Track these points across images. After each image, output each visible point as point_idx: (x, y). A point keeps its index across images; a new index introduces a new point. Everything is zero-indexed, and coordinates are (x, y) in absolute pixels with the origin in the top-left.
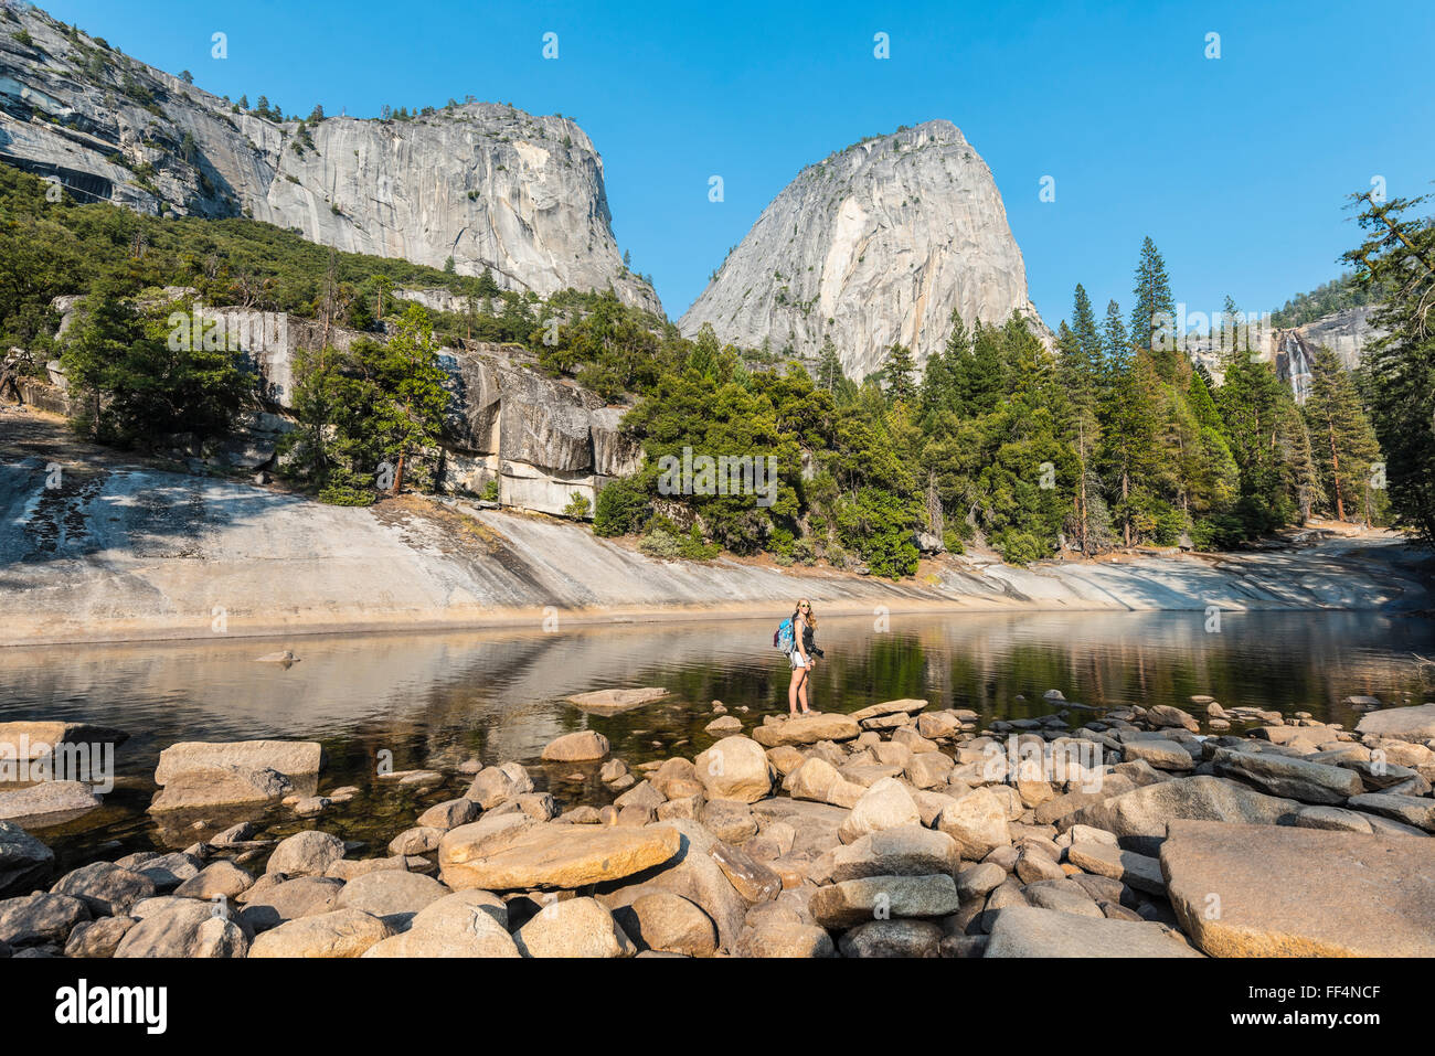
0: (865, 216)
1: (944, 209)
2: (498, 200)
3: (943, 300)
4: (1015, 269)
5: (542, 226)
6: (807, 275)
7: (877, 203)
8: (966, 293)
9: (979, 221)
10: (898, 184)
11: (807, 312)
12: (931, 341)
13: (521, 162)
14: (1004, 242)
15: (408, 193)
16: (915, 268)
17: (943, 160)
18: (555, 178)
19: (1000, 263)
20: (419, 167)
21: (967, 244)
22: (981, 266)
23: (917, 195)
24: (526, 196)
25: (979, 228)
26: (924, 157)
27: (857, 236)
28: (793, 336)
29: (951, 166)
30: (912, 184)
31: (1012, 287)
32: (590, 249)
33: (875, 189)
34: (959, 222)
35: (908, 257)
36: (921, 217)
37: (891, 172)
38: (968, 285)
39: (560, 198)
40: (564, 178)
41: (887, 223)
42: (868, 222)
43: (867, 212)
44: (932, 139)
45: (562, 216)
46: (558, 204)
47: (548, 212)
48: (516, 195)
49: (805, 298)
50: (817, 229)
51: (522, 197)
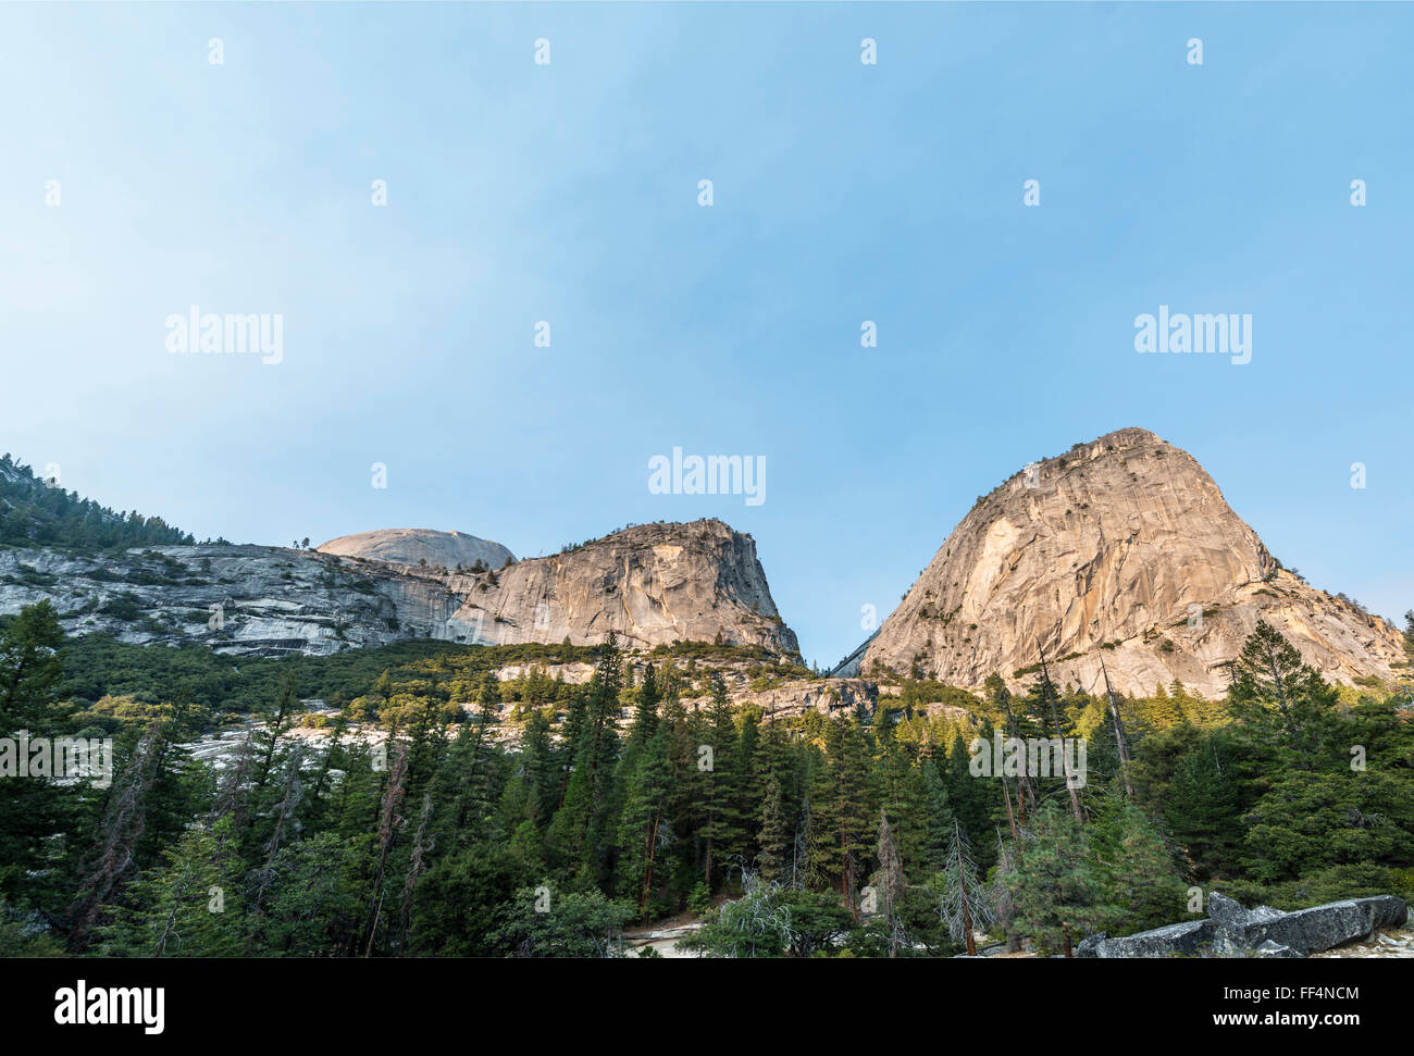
0: (1019, 531)
1: (1126, 506)
2: (632, 589)
3: (1125, 589)
4: (1238, 545)
5: (667, 600)
6: (951, 591)
7: (1034, 517)
8: (1159, 579)
9: (1176, 508)
10: (1062, 495)
11: (947, 622)
12: (1108, 630)
13: (656, 559)
14: (1219, 521)
15: (561, 597)
16: (1079, 567)
17: (1124, 464)
18: (686, 564)
19: (1214, 543)
20: (570, 580)
21: (1159, 532)
22: (1179, 550)
23: (1085, 501)
24: (658, 581)
25: (1177, 515)
26: (1096, 466)
27: (1008, 550)
28: (929, 643)
29: (1135, 467)
30: (1079, 494)
31: (1232, 564)
32: (715, 606)
33: (1032, 505)
34: (1147, 515)
35: (1072, 558)
36: (1090, 519)
37: (1053, 488)
38: (1162, 571)
39: (689, 576)
40: (694, 562)
41: (1047, 530)
42: (1021, 536)
43: (1021, 527)
44: (1110, 448)
45: (689, 589)
46: (685, 581)
47: (676, 588)
48: (648, 582)
49: (947, 611)
50: (965, 551)
51: (654, 581)
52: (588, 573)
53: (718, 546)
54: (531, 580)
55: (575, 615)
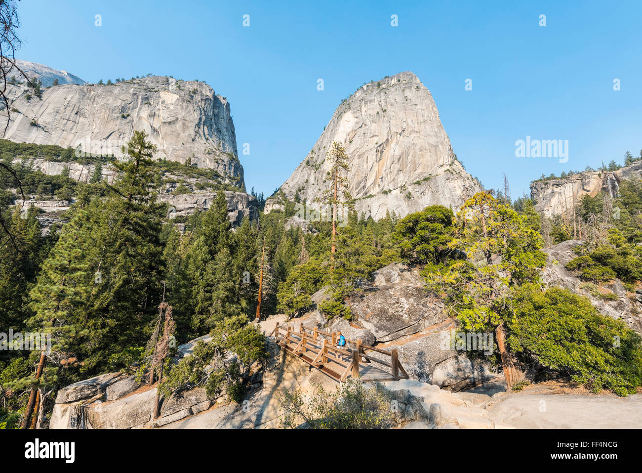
0: (356, 120)
1: (401, 114)
2: (140, 118)
3: (396, 161)
4: (442, 143)
5: (164, 130)
6: (322, 150)
7: (363, 113)
8: (410, 157)
9: (421, 119)
10: (376, 103)
11: (317, 169)
12: (386, 183)
13: (161, 100)
14: (436, 130)
15: (90, 116)
16: (378, 145)
17: (403, 90)
18: (179, 107)
19: (433, 141)
20: (98, 104)
21: (413, 131)
22: (420, 142)
23: (385, 108)
24: (159, 116)
25: (421, 123)
26: (392, 89)
27: (349, 130)
28: (307, 181)
29: (408, 93)
30: (383, 103)
31: (439, 153)
32: (193, 140)
33: (363, 106)
34: (409, 121)
35: (376, 139)
36: (386, 118)
37: (373, 98)
38: (411, 153)
39: (179, 117)
40: (185, 107)
41: (368, 122)
42: (357, 123)
43: (357, 118)
44: (399, 81)
45: (178, 125)
46: (177, 119)
47: (170, 123)
48: (152, 115)
49: (318, 163)
50: (331, 127)
51: (156, 116)
52: (111, 100)
53: (202, 100)
54: (69, 99)
55: (96, 131)
